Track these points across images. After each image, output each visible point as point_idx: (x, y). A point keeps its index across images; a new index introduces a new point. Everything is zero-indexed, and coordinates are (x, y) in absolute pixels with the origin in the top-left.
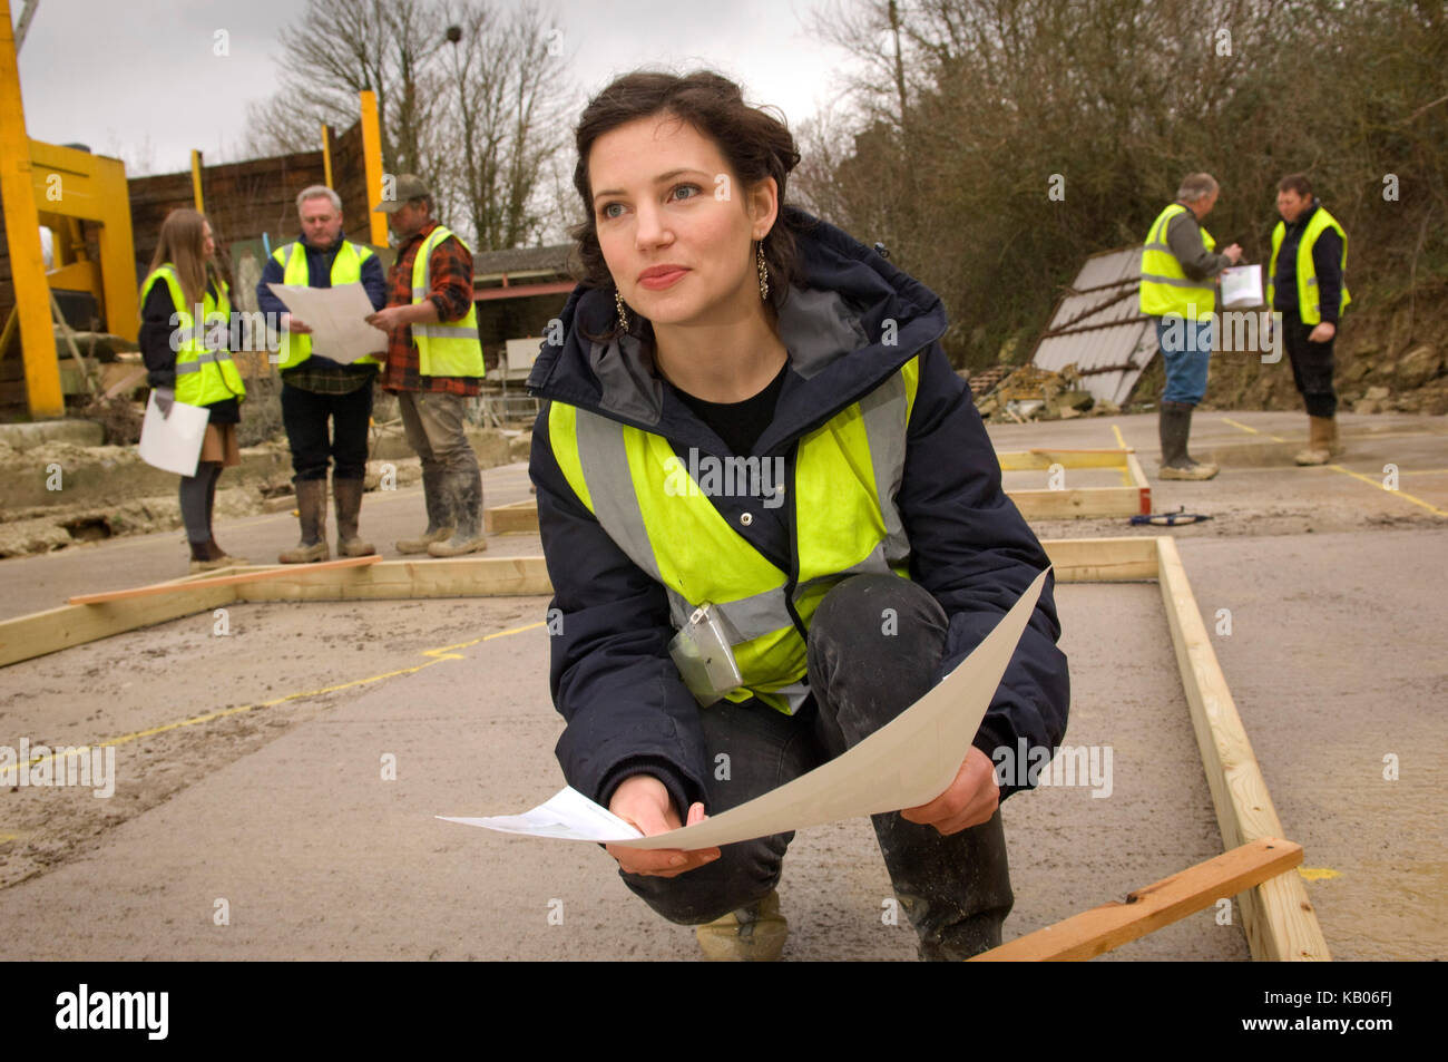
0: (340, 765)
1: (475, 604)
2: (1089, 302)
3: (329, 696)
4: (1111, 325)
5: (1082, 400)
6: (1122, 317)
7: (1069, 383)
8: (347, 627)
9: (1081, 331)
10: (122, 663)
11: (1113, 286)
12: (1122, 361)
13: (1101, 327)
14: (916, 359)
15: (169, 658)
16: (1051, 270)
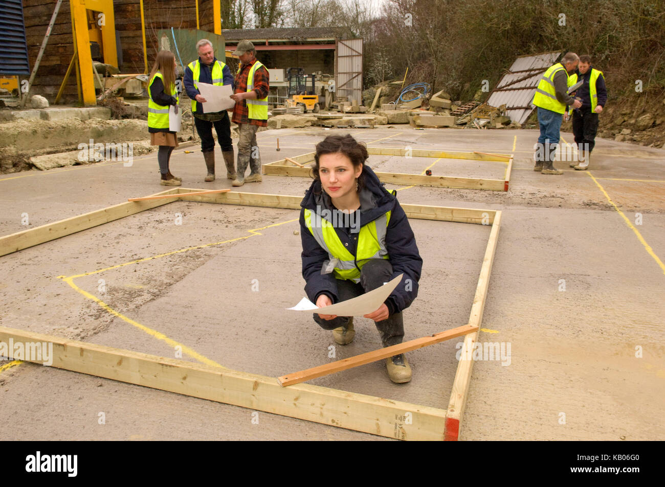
0: (230, 272)
1: (263, 210)
2: (515, 77)
3: (221, 245)
4: (523, 89)
5: (506, 120)
6: (528, 86)
7: (502, 113)
8: (220, 216)
9: (510, 90)
10: (149, 224)
11: (526, 71)
12: (525, 105)
13: (519, 89)
14: (390, 211)
15: (164, 224)
16: (501, 61)
